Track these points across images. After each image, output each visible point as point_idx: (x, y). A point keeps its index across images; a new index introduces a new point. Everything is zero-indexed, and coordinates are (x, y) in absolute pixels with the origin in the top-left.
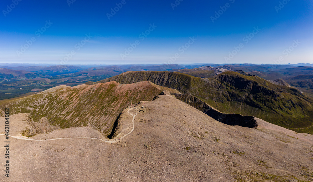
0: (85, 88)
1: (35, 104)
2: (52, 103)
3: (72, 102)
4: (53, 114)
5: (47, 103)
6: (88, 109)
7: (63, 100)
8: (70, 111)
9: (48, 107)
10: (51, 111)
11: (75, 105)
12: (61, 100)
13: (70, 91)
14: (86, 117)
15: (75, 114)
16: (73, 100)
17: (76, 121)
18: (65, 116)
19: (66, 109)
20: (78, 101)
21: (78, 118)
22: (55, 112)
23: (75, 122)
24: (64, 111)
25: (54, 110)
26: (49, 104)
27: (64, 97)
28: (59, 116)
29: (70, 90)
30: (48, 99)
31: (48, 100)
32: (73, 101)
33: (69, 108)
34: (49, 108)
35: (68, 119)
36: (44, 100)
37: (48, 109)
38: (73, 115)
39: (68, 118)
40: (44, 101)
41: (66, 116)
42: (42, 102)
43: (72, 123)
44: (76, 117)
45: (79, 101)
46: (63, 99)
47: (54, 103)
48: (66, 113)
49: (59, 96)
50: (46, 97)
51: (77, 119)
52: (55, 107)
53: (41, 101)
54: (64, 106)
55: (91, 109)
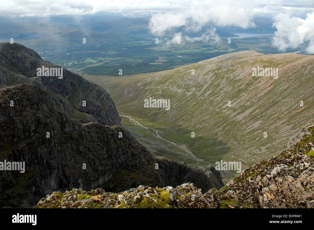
0: (294, 61)
1: (188, 81)
2: (219, 84)
3: (257, 86)
4: (215, 104)
5: (210, 82)
6: (287, 107)
7: (240, 80)
8: (248, 103)
9: (209, 90)
10: (213, 98)
11: (262, 94)
12: (238, 78)
13: (261, 62)
14: (277, 124)
15: (256, 112)
16: (260, 82)
17: (253, 128)
18: (235, 113)
19: (244, 97)
20: (270, 86)
21: (260, 122)
22: (219, 101)
23: (252, 129)
24: (236, 102)
25: (218, 98)
26: (212, 83)
27: (244, 73)
28: (224, 111)
29: (260, 60)
30: (212, 75)
31: (213, 77)
32: (261, 84)
33: (247, 98)
34: (210, 92)
35: (240, 119)
36: (205, 75)
37: (208, 93)
38: (251, 113)
39: (240, 117)
40: (206, 77)
41: (239, 114)
42: (200, 80)
43: (245, 130)
44: (257, 120)
45: (272, 86)
46: (241, 77)
47: (222, 83)
48: (240, 107)
49: (234, 71)
50: (210, 71)
51: (256, 125)
52: (222, 92)
53: (200, 77)
54: (240, 91)
55: (294, 110)
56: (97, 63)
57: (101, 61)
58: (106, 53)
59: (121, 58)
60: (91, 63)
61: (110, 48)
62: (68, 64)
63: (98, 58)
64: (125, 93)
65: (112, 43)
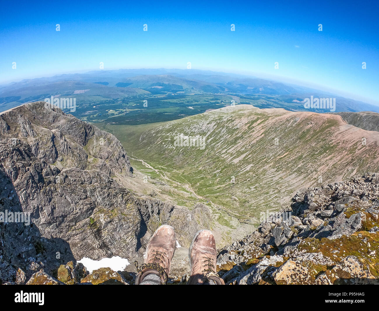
0: (281, 115)
1: (194, 129)
2: (220, 132)
3: (251, 134)
4: (215, 149)
5: (212, 131)
6: (273, 154)
7: (237, 129)
8: (243, 149)
9: (211, 137)
10: (214, 144)
11: (255, 141)
12: (236, 128)
13: (255, 115)
14: (265, 168)
15: (249, 157)
16: (254, 131)
17: (246, 170)
18: (232, 157)
19: (239, 144)
20: (261, 135)
21: (252, 165)
22: (219, 146)
23: (244, 171)
24: (233, 148)
25: (219, 144)
26: (214, 131)
27: (241, 124)
28: (223, 156)
29: (255, 113)
30: (214, 124)
31: (215, 125)
32: (254, 133)
33: (243, 144)
34: (212, 138)
35: (236, 163)
36: (208, 124)
37: (210, 140)
38: (245, 157)
39: (236, 161)
40: (209, 125)
41: (235, 158)
42: (204, 128)
43: (239, 172)
44: (249, 163)
45: (263, 135)
46: (238, 127)
47: (223, 131)
48: (236, 152)
49: (233, 121)
50: (213, 120)
51: (248, 168)
52: (222, 139)
53: (204, 125)
54: (236, 139)
55: (278, 156)
56: (118, 114)
57: (122, 112)
58: (127, 105)
59: (140, 109)
60: (113, 114)
61: (130, 101)
62: (94, 116)
63: (119, 110)
64: (140, 139)
65: (132, 97)
